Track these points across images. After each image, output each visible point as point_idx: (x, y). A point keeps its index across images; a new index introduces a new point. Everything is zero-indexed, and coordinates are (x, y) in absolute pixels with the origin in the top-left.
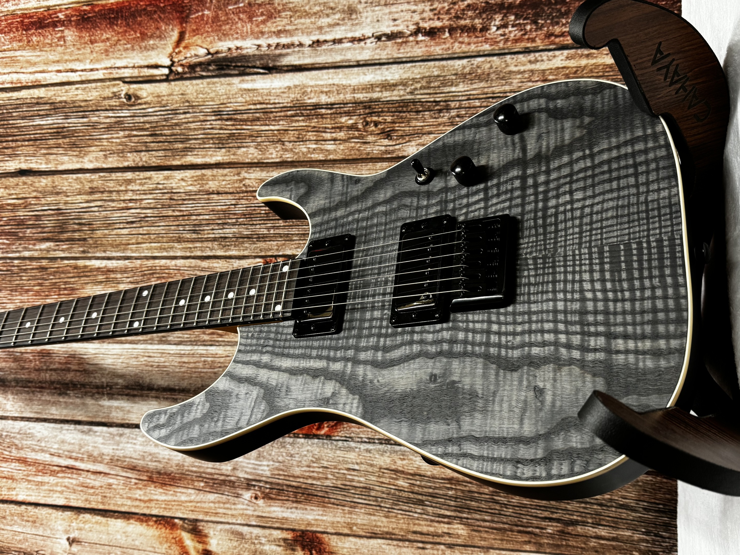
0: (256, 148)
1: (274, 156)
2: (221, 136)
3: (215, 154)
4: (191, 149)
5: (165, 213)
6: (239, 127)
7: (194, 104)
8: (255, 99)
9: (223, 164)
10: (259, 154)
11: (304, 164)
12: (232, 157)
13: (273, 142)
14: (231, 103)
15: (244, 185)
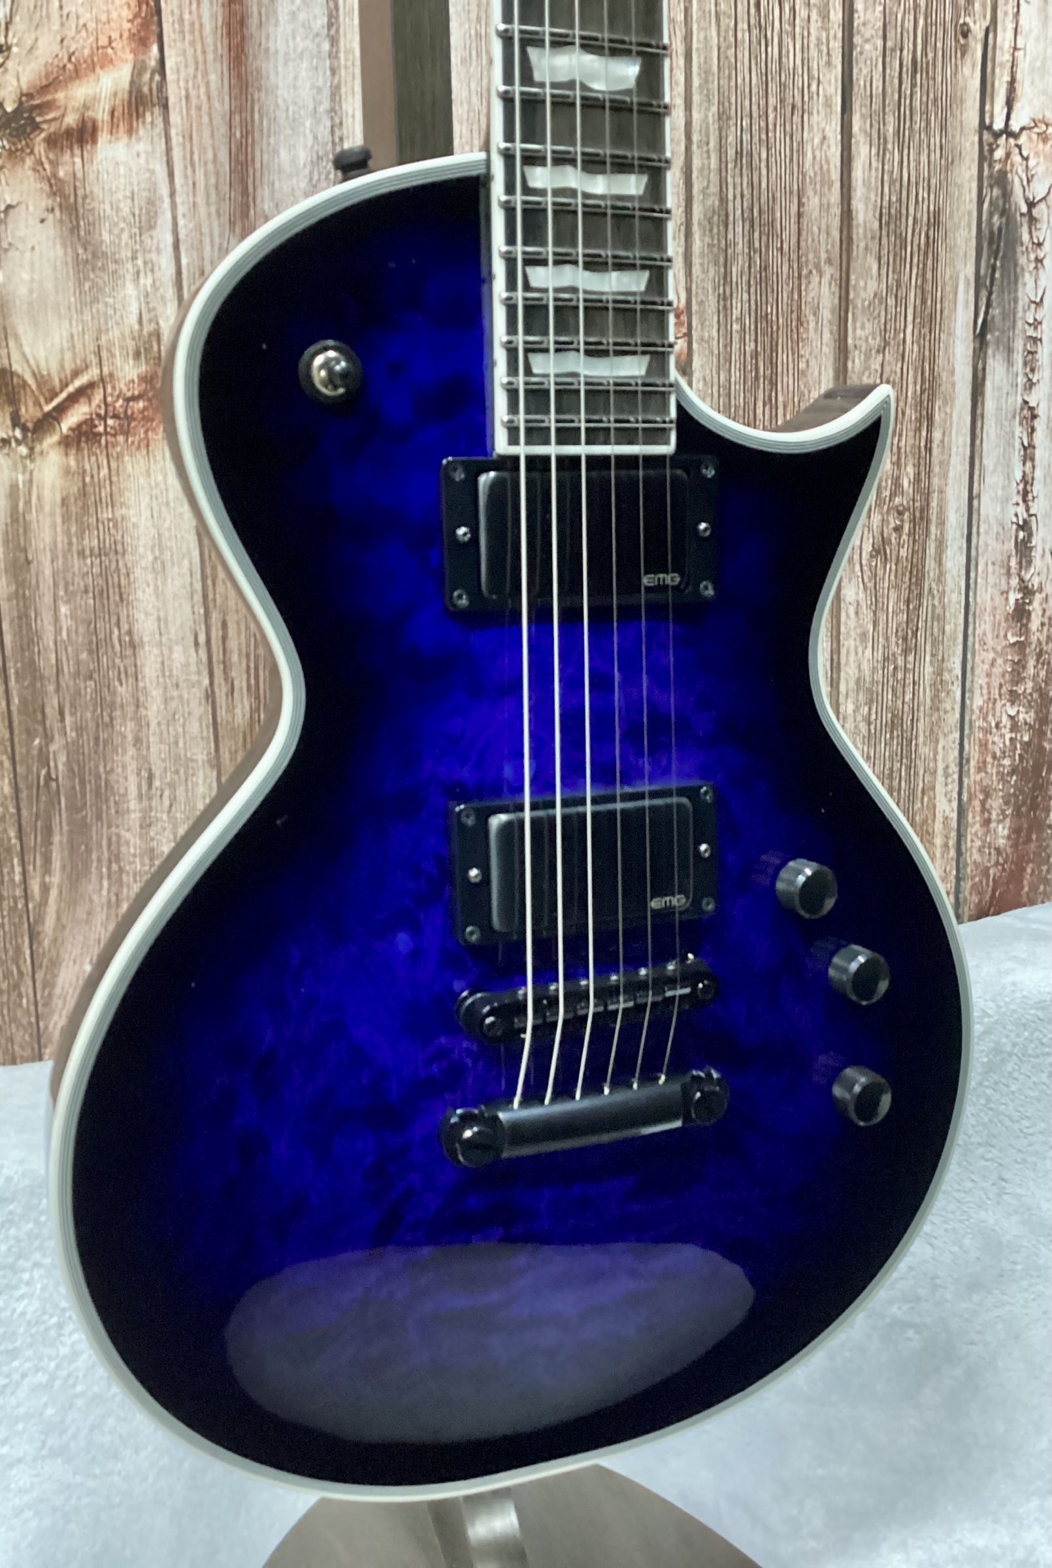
1: (859, 332)
5: (773, 88)
9: (850, 227)
12: (862, 245)
15: (811, 272)
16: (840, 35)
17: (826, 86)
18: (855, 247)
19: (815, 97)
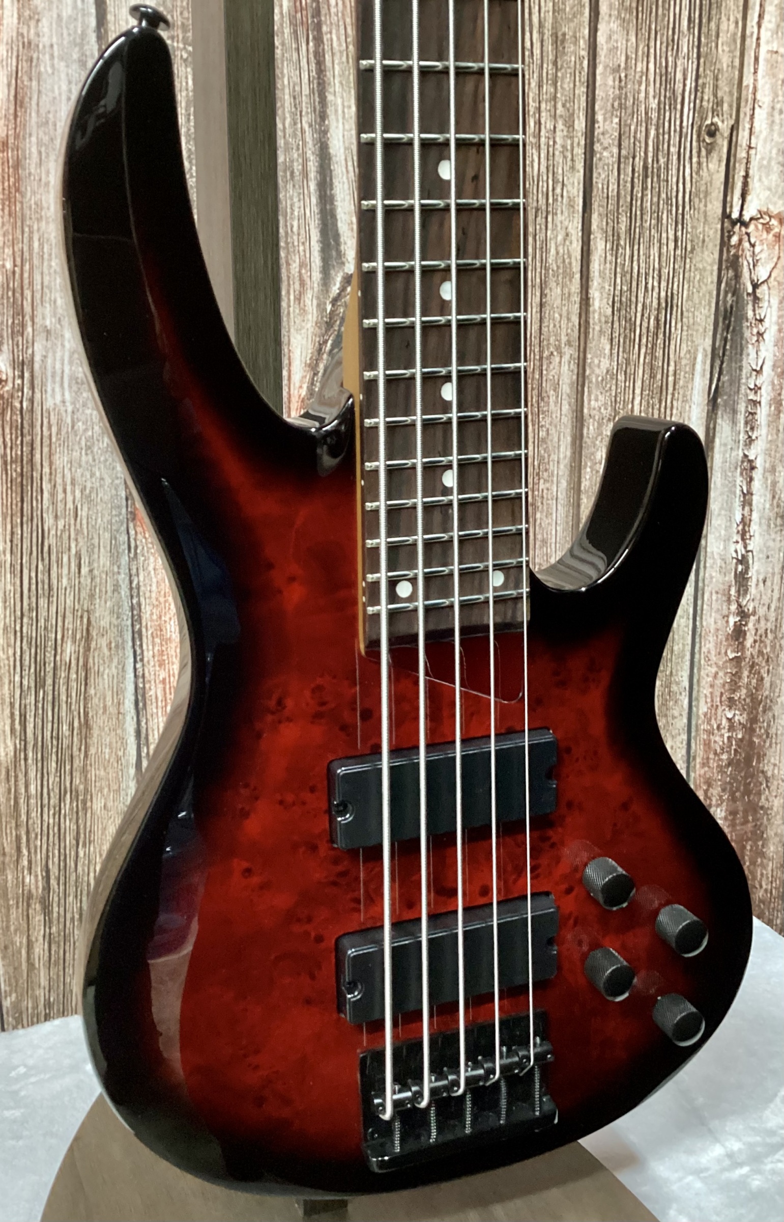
0: (608, 372)
1: (593, 403)
2: (633, 307)
3: (605, 295)
4: (616, 249)
6: (644, 341)
7: (688, 260)
8: (682, 373)
9: (587, 312)
10: (598, 376)
11: (577, 455)
12: (597, 328)
13: (616, 400)
14: (682, 330)
15: (552, 353)
16: (583, 142)
17: (570, 188)
18: (591, 330)
19: (560, 199)
